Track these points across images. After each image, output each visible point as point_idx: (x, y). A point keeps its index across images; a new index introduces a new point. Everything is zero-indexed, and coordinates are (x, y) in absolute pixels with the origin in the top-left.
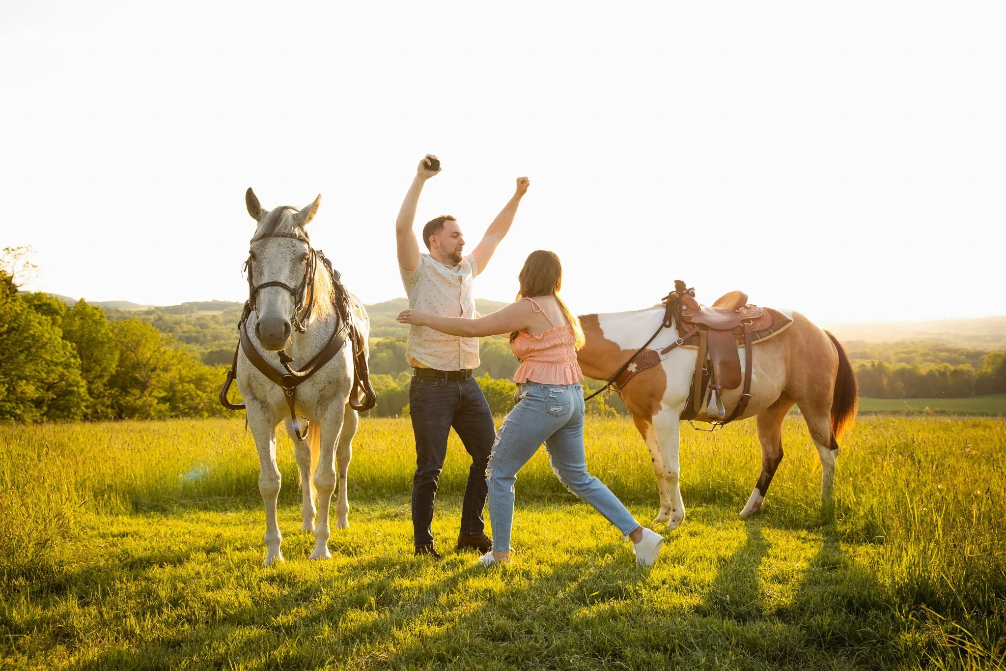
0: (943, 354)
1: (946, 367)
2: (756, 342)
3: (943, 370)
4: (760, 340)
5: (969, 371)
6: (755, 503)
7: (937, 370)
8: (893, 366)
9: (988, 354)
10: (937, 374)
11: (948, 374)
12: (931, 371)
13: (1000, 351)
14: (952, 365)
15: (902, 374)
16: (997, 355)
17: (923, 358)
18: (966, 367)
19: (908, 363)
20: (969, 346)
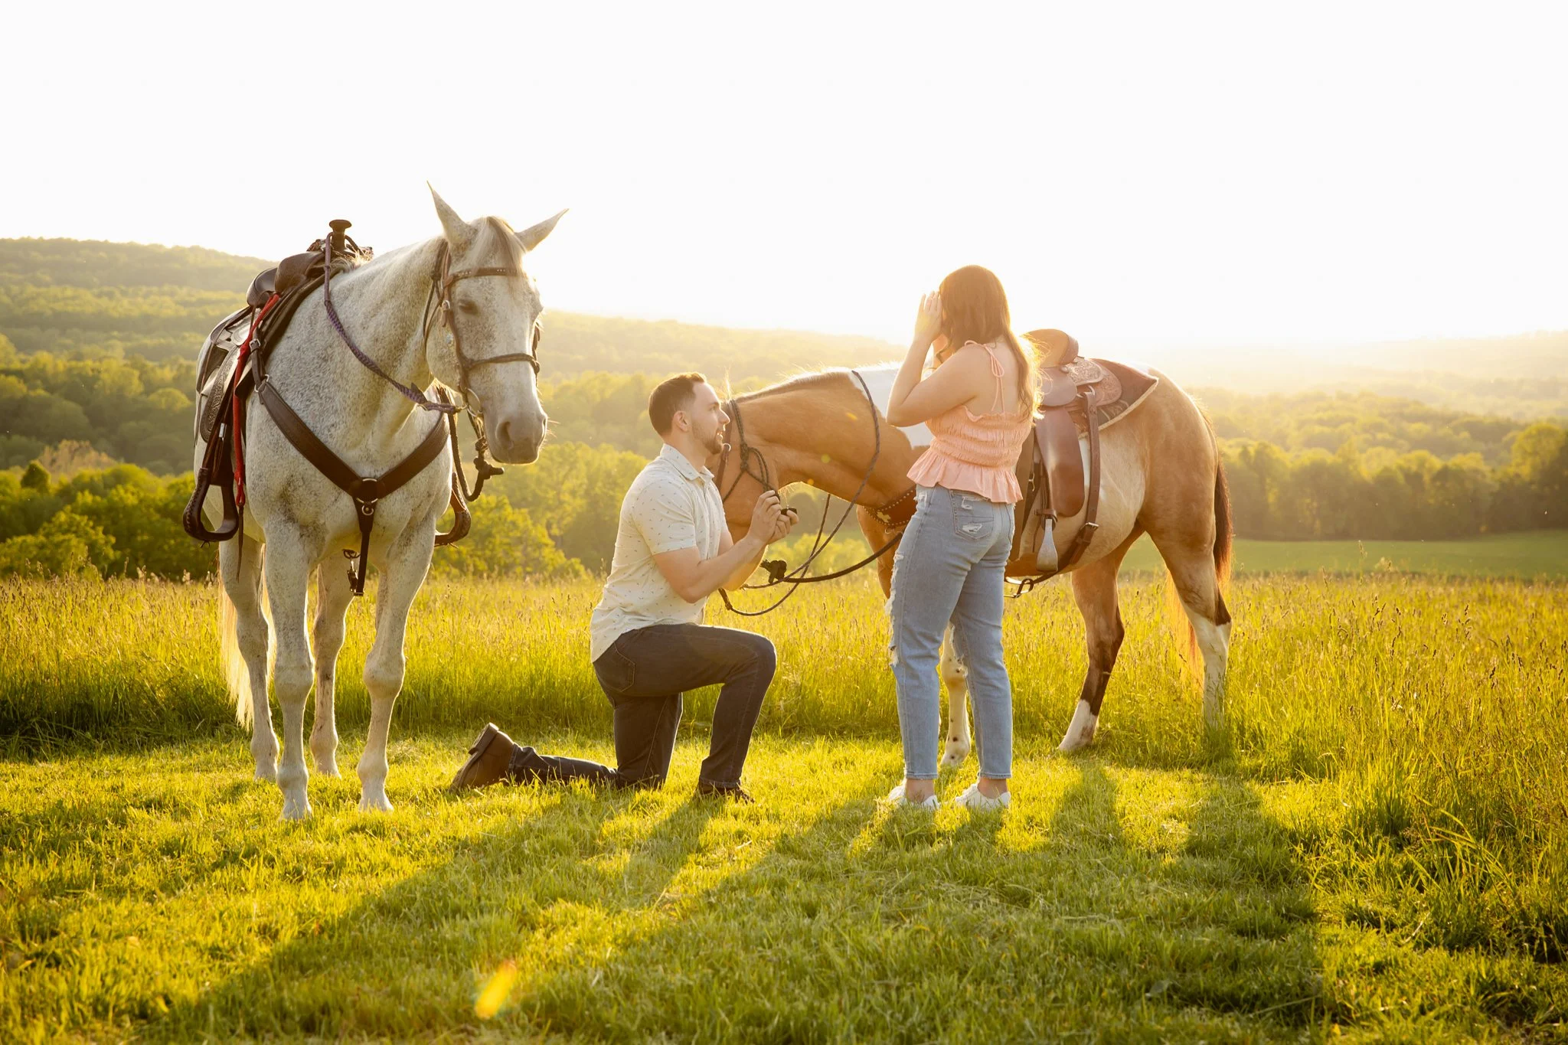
0: (1414, 428)
1: (1422, 463)
2: (1105, 426)
3: (1414, 468)
4: (1111, 422)
5: (1476, 471)
6: (1084, 729)
7: (1401, 468)
8: (1292, 458)
9: (1523, 428)
10: (1401, 478)
11: (1427, 478)
12: (1386, 469)
13: (1551, 420)
14: (1438, 456)
15: (1315, 477)
16: (1545, 433)
17: (1368, 436)
18: (1469, 461)
19: (1333, 451)
20: (1479, 407)
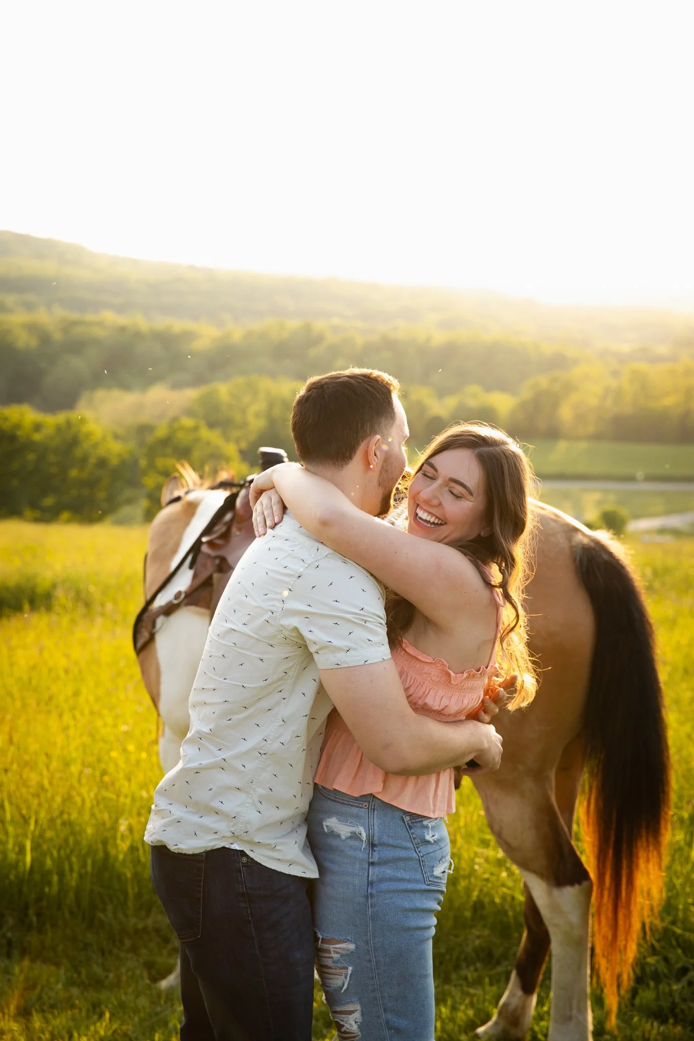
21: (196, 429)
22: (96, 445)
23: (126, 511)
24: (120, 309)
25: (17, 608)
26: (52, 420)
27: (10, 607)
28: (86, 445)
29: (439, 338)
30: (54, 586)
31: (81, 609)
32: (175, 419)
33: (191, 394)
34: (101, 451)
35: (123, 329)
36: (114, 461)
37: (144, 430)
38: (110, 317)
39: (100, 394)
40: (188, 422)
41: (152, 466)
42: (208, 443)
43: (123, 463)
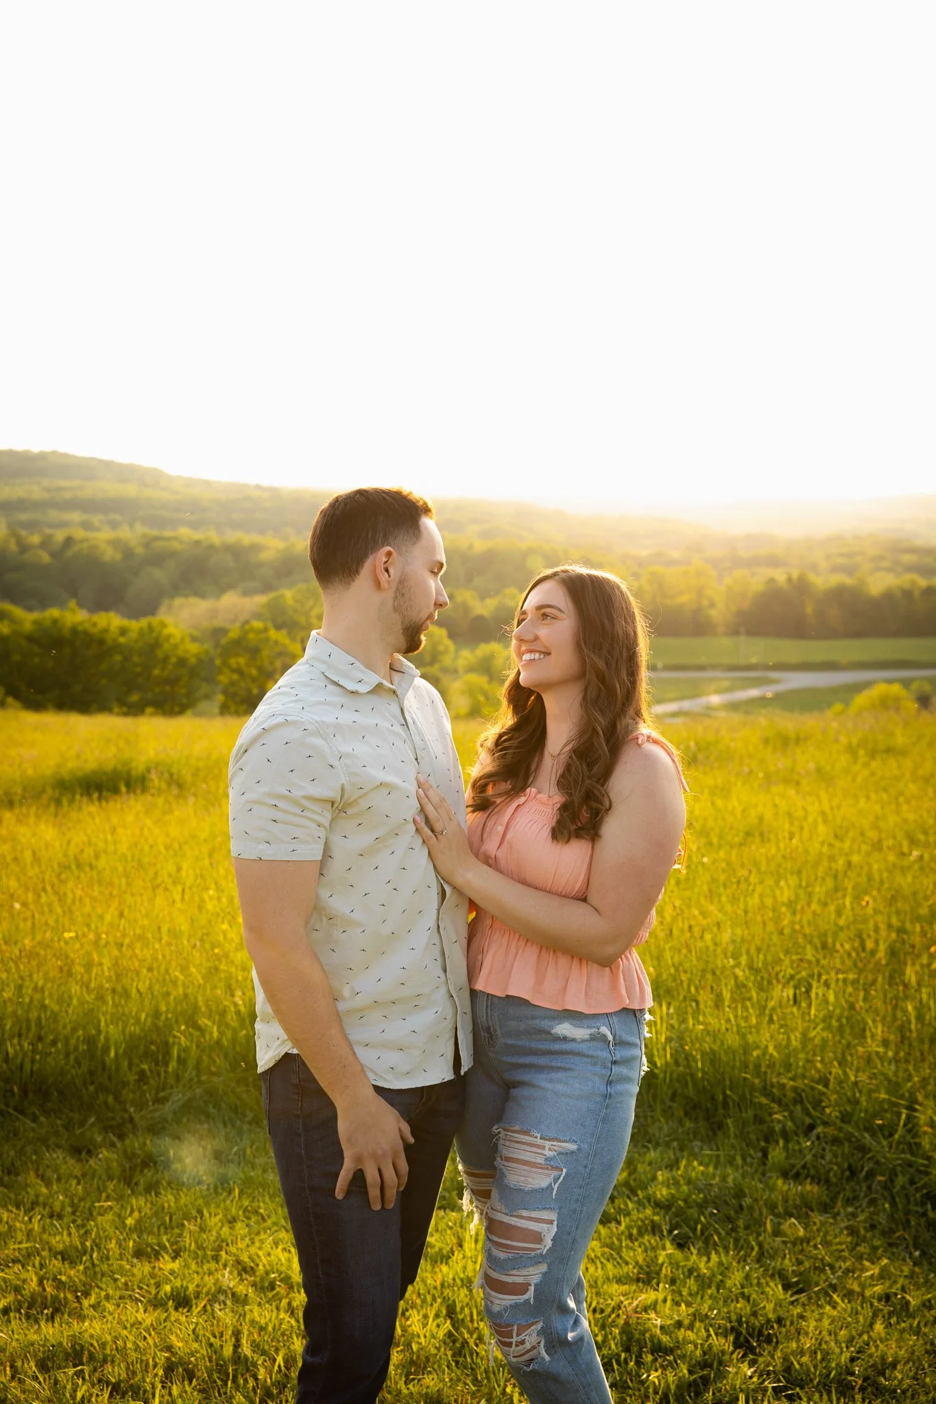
0: (906, 558)
1: (912, 583)
3: (906, 587)
7: (897, 587)
8: (823, 581)
10: (898, 595)
11: (916, 594)
12: (888, 589)
14: (924, 578)
15: (839, 595)
17: (874, 565)
19: (849, 575)
21: (265, 630)
22: (176, 646)
23: (203, 705)
24: (195, 526)
25: (116, 791)
26: (135, 625)
27: (108, 790)
28: (166, 646)
29: (480, 546)
30: (148, 770)
31: (175, 791)
32: (247, 622)
33: (261, 600)
34: (180, 653)
35: (198, 543)
36: (193, 660)
37: (218, 632)
38: (185, 532)
39: (178, 601)
40: (258, 624)
41: (225, 664)
42: (276, 642)
43: (200, 661)
